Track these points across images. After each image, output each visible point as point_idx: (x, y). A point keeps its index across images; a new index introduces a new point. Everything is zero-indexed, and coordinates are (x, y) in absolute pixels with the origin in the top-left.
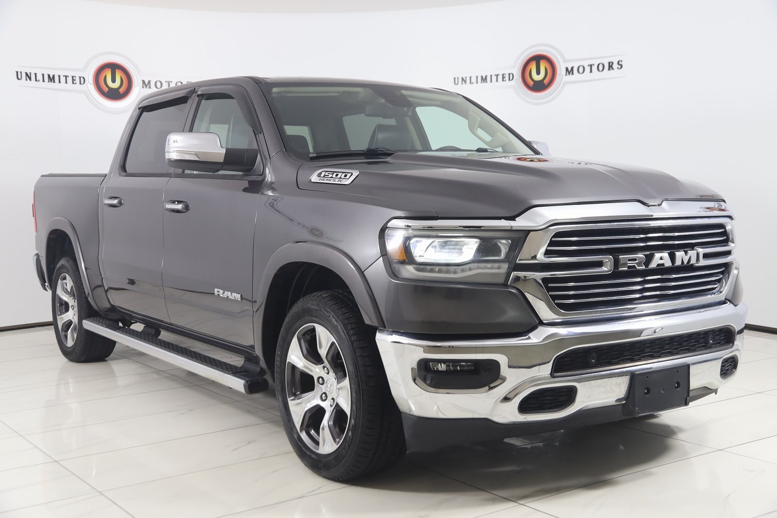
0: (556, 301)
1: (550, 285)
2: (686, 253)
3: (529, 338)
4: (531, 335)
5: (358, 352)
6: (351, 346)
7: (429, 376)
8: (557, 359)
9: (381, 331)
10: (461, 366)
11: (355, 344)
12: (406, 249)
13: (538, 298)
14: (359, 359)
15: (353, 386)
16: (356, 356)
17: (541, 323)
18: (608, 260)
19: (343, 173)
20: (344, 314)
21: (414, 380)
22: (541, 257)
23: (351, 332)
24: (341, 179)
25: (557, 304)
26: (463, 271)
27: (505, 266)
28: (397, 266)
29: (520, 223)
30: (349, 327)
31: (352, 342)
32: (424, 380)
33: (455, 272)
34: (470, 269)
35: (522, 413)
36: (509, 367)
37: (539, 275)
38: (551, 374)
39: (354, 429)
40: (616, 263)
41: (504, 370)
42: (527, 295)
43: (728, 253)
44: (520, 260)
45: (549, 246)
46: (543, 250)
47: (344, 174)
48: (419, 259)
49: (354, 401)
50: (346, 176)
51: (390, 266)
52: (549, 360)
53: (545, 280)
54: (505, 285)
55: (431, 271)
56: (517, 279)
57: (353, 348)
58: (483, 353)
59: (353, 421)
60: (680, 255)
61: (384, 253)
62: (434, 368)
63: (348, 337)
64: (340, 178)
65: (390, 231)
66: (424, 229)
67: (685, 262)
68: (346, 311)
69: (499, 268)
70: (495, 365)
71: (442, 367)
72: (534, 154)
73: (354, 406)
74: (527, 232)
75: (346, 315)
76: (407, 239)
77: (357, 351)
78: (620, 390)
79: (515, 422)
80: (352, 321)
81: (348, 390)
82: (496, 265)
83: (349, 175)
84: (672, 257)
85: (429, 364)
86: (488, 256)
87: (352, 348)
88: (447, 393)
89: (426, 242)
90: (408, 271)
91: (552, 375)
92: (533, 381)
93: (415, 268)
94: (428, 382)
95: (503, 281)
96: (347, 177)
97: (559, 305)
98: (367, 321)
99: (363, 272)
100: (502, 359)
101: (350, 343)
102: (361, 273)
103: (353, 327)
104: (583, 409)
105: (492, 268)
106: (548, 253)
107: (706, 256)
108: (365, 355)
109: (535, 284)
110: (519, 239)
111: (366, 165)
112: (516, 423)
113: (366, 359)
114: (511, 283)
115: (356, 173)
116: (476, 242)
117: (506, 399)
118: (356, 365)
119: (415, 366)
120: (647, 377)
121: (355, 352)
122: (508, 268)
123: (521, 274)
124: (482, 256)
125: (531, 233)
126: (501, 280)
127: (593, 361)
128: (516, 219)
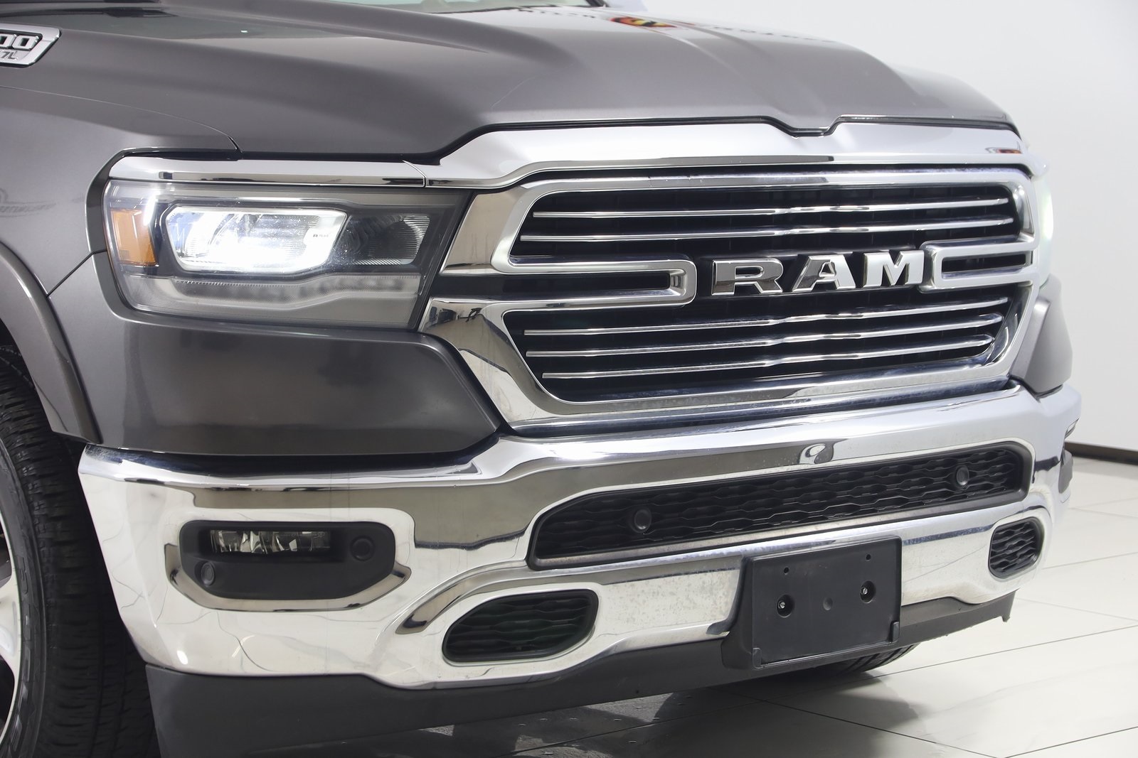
0: (546, 375)
1: (528, 333)
2: (895, 257)
3: (473, 470)
4: (477, 460)
5: (39, 506)
6: (20, 491)
7: (210, 565)
8: (544, 520)
9: (94, 450)
10: (302, 542)
11: (30, 486)
12: (159, 240)
13: (494, 365)
14: (41, 526)
15: (25, 596)
16: (33, 517)
17: (505, 430)
18: (684, 268)
19: (19, 34)
20: (7, 407)
21: (173, 575)
22: (502, 259)
23: (23, 455)
24: (10, 51)
25: (545, 382)
26: (304, 294)
27: (413, 283)
28: (135, 282)
29: (453, 169)
30: (19, 441)
31: (24, 482)
32: (198, 576)
33: (284, 298)
34: (323, 290)
35: (447, 658)
36: (418, 545)
37: (496, 309)
38: (527, 559)
39: (27, 708)
40: (705, 278)
41: (405, 553)
42: (466, 356)
43: (1019, 260)
44: (449, 267)
45: (523, 230)
46: (506, 244)
47: (20, 38)
48: (189, 264)
49: (28, 637)
50: (25, 42)
51: (116, 282)
52: (520, 529)
53: (510, 319)
54: (412, 330)
55: (223, 294)
56: (448, 316)
57: (27, 496)
58: (349, 507)
59: (24, 689)
60: (877, 260)
61: (100, 248)
62: (228, 547)
63: (13, 467)
64: (11, 48)
65: (117, 189)
66: (203, 184)
67: (893, 280)
68: (13, 400)
69: (398, 287)
70: (381, 537)
71: (250, 544)
73: (27, 649)
74: (465, 195)
75: (11, 410)
76: (163, 208)
77: (36, 504)
78: (715, 602)
79: (436, 683)
80: (28, 427)
81: (14, 604)
82: (390, 280)
83: (32, 40)
84: (858, 267)
85: (217, 537)
86: (367, 258)
87: (22, 496)
89: (212, 217)
90: (161, 294)
91: (532, 562)
92: (482, 577)
93: (179, 287)
94: (206, 582)
95: (407, 322)
96: (28, 46)
97: (554, 386)
98: (56, 427)
99: (47, 297)
100: (399, 522)
101: (18, 484)
102: (44, 298)
103: (29, 442)
104: (613, 652)
105: (379, 288)
106: (519, 250)
107: (951, 266)
108: (57, 513)
109: (486, 327)
110: (448, 211)
112: (438, 687)
113: (59, 525)
114: (426, 328)
115: (50, 35)
116: (339, 218)
117: (411, 625)
118: (32, 543)
119: (174, 539)
120: (786, 570)
121: (31, 509)
122: (420, 289)
123: (463, 305)
124: (358, 258)
125: (480, 198)
126: (401, 318)
127: (640, 528)
128: (442, 161)
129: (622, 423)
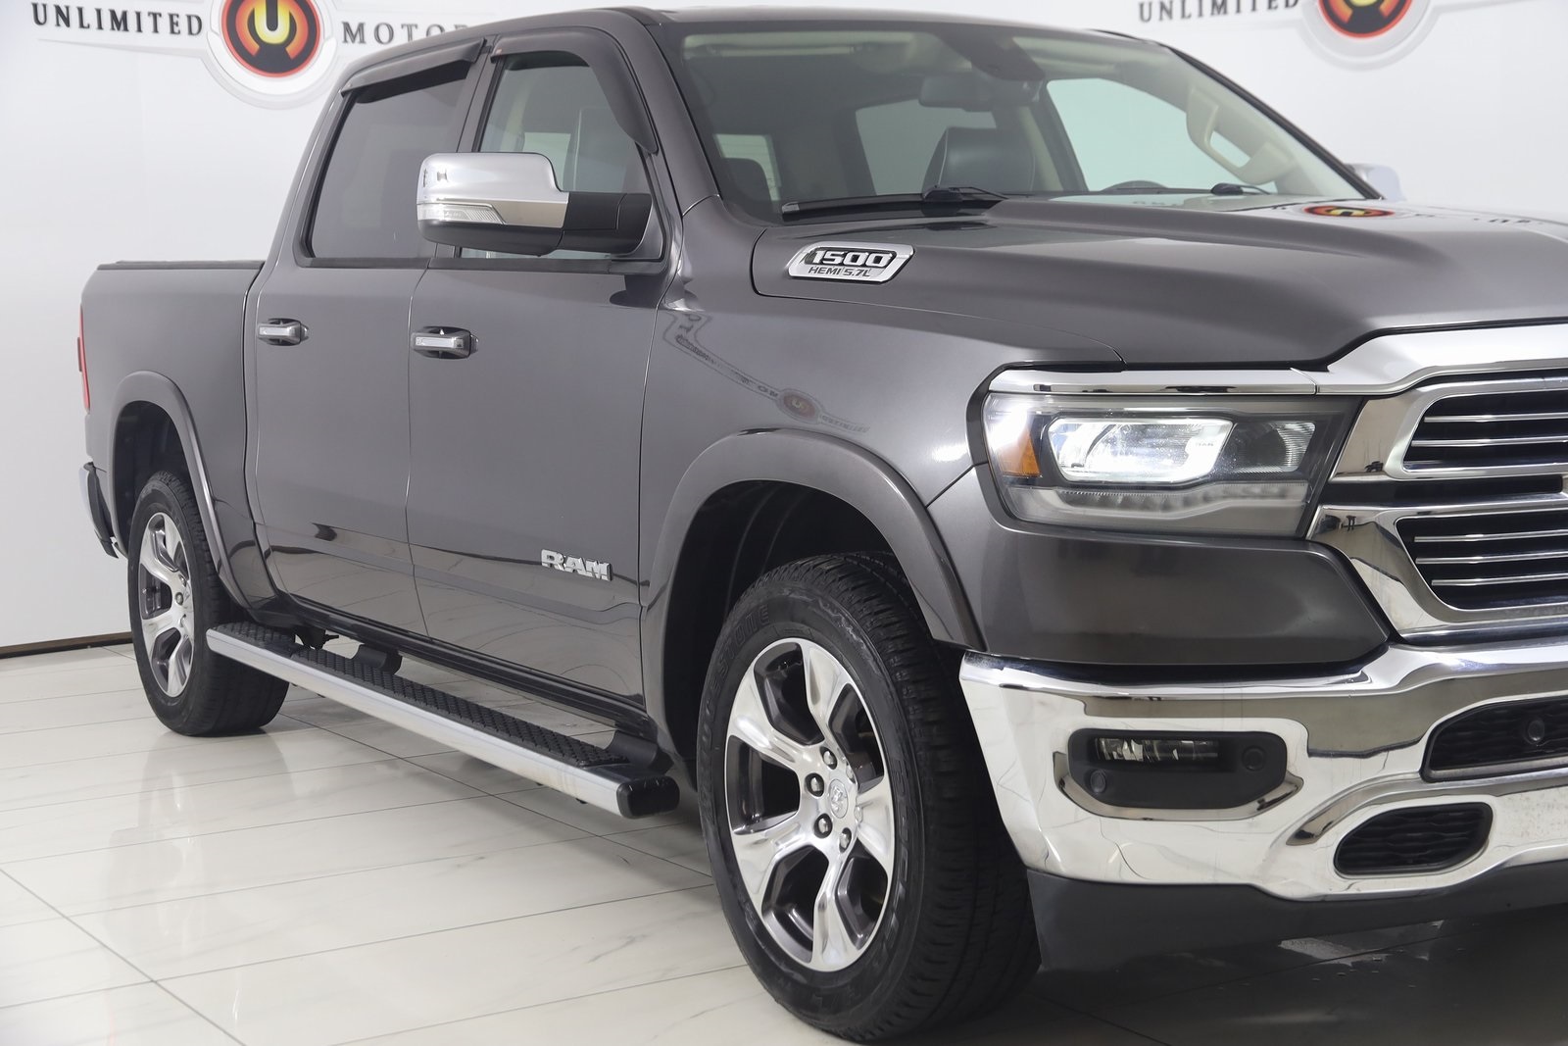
0: (1435, 582)
1: (1419, 539)
3: (1364, 678)
4: (1367, 669)
5: (914, 710)
6: (894, 695)
7: (1100, 774)
8: (1438, 732)
9: (974, 658)
10: (1182, 750)
11: (905, 691)
12: (1039, 446)
13: (1386, 574)
14: (917, 730)
15: (899, 798)
16: (908, 721)
17: (1396, 639)
19: (871, 252)
20: (877, 613)
21: (1061, 784)
22: (1395, 465)
23: (895, 661)
24: (866, 269)
25: (1438, 590)
26: (1187, 503)
27: (1299, 491)
28: (1014, 491)
29: (1341, 377)
30: (890, 647)
31: (898, 687)
32: (1087, 784)
33: (1166, 507)
34: (1206, 499)
35: (1340, 871)
36: (1311, 753)
37: (1389, 515)
38: (1421, 771)
39: (903, 908)
41: (1298, 761)
42: (1357, 565)
44: (1338, 474)
45: (1416, 436)
46: (1400, 448)
47: (873, 256)
48: (1071, 474)
49: (904, 835)
50: (878, 260)
51: (998, 491)
52: (1417, 737)
53: (1404, 526)
54: (1299, 539)
55: (1104, 503)
56: (1331, 523)
57: (901, 701)
58: (1242, 717)
59: (900, 888)
61: (980, 456)
62: (1111, 755)
63: (886, 673)
64: (864, 265)
65: (995, 401)
66: (1085, 395)
68: (882, 607)
69: (1282, 495)
70: (1273, 747)
71: (1133, 752)
72: (1361, 197)
73: (904, 850)
74: (1357, 402)
75: (881, 616)
76: (1040, 422)
77: (911, 709)
79: (1326, 896)
80: (898, 633)
81: (887, 808)
82: (1275, 488)
83: (886, 258)
85: (1099, 743)
86: (1254, 464)
87: (896, 700)
88: (1145, 819)
89: (1092, 428)
90: (1044, 503)
91: (1425, 775)
92: (1373, 789)
93: (1061, 496)
94: (1097, 790)
95: (1295, 529)
96: (883, 263)
97: (1448, 594)
98: (937, 632)
99: (925, 508)
100: (1292, 733)
101: (892, 689)
102: (923, 508)
103: (900, 648)
104: (1507, 866)
105: (1262, 496)
106: (1413, 456)
108: (932, 717)
109: (1379, 536)
110: (1337, 418)
111: (926, 231)
112: (1327, 899)
113: (934, 730)
114: (1314, 536)
115: (904, 253)
116: (1223, 428)
117: (1303, 836)
118: (907, 745)
119: (1062, 746)
121: (906, 713)
122: (1307, 496)
123: (1342, 510)
124: (1239, 465)
125: (1370, 403)
126: (1289, 526)
127: (1535, 739)
128: (1329, 367)
129: (1512, 631)
